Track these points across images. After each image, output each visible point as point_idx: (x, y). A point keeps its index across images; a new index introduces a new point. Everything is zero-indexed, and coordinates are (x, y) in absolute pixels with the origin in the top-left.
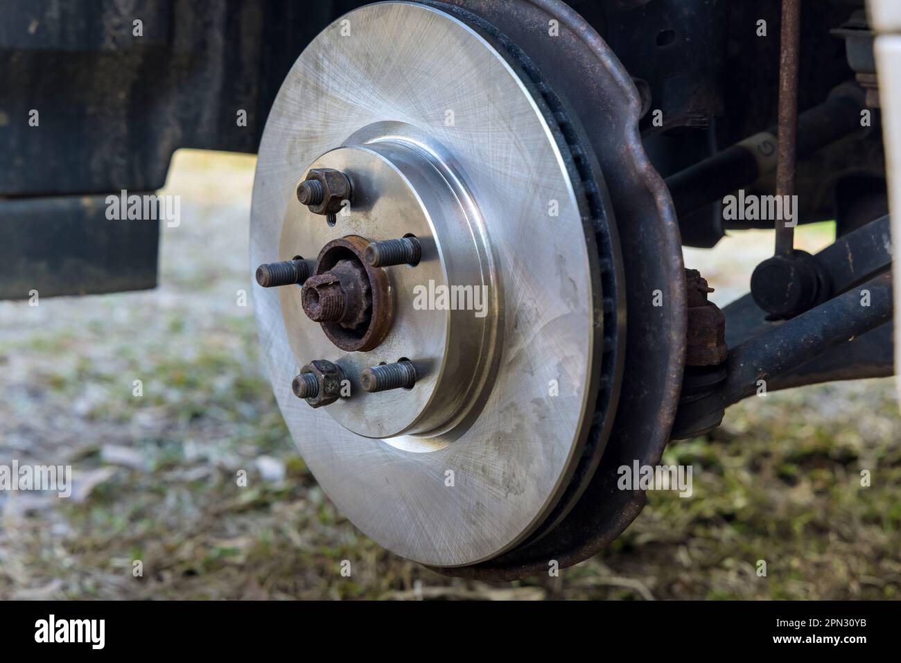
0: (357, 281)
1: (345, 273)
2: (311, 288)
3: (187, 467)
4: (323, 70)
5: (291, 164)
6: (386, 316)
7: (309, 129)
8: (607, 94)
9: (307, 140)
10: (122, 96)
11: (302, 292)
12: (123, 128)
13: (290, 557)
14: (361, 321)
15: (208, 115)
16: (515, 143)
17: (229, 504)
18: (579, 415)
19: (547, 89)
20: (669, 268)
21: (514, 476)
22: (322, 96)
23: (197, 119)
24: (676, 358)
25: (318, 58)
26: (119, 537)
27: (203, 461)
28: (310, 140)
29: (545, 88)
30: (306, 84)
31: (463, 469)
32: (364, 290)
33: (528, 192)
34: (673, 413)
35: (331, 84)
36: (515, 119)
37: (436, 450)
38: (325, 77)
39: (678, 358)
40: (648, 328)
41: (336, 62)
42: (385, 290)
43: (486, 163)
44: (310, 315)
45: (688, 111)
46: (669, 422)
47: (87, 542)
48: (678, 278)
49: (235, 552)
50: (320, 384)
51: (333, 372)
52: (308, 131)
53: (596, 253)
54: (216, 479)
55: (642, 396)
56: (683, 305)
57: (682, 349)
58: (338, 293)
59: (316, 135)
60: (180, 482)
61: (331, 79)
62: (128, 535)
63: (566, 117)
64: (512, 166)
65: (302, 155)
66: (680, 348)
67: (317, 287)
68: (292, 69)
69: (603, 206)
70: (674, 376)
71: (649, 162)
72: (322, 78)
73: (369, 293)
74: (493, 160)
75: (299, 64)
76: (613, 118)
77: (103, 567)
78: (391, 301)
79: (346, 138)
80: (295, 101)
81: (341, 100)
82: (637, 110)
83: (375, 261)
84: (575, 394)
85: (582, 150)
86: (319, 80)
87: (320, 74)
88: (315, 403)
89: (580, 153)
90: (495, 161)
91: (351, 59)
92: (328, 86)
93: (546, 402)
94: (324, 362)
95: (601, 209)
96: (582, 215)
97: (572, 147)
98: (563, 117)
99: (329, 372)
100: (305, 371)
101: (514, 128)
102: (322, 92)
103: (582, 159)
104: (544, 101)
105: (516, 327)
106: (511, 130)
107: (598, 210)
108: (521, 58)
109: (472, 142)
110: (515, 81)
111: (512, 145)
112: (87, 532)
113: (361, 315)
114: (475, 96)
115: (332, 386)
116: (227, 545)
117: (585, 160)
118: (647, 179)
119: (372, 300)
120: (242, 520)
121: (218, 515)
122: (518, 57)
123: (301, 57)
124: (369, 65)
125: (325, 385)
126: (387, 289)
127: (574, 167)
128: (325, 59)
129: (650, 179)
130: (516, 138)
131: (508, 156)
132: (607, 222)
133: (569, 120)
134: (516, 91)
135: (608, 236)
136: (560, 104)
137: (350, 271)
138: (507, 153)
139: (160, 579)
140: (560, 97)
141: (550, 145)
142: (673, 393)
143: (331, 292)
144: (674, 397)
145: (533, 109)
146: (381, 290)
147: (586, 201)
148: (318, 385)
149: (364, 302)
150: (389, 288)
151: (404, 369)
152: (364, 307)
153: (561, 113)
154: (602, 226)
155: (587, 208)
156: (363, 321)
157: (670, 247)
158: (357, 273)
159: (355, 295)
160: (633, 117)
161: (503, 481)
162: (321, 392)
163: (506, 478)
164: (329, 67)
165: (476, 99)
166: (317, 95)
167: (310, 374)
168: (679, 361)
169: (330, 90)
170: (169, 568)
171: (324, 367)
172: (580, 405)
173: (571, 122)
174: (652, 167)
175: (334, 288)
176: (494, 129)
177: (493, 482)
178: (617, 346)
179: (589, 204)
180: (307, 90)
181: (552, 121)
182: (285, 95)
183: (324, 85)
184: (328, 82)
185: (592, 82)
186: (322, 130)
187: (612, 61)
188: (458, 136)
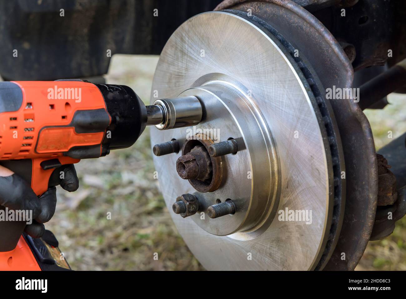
0: (204, 158)
1: (198, 154)
2: (181, 163)
3: (124, 186)
4: (185, 42)
5: (170, 87)
6: (220, 177)
7: (178, 71)
8: (335, 64)
9: (178, 77)
10: (85, 31)
11: (176, 163)
12: (87, 46)
13: (172, 240)
14: (207, 178)
15: (128, 38)
16: (287, 95)
17: (144, 209)
18: (321, 237)
19: (304, 65)
20: (368, 161)
21: (286, 261)
22: (185, 55)
23: (122, 40)
24: (372, 207)
25: (182, 35)
26: (91, 229)
27: (131, 183)
28: (179, 77)
29: (303, 65)
30: (176, 48)
31: (260, 252)
32: (208, 163)
33: (294, 121)
34: (369, 234)
35: (189, 49)
36: (287, 82)
37: (246, 240)
38: (187, 46)
39: (373, 207)
40: (356, 189)
41: (192, 39)
42: (219, 164)
43: (271, 103)
44: (181, 176)
45: (375, 57)
46: (368, 238)
47: (77, 232)
48: (373, 167)
49: (146, 237)
50: (187, 207)
51: (193, 201)
52: (178, 72)
53: (330, 156)
54: (137, 194)
55: (353, 222)
56: (375, 181)
57: (375, 203)
58: (195, 164)
59: (182, 74)
60: (119, 196)
61: (189, 47)
62: (97, 228)
63: (314, 81)
64: (285, 106)
65: (175, 83)
66: (374, 202)
67: (184, 163)
68: (169, 40)
69: (334, 130)
70: (371, 216)
71: (359, 107)
72: (185, 47)
73: (211, 165)
74: (275, 101)
75: (173, 38)
76: (338, 77)
77: (85, 246)
78: (222, 170)
79: (198, 78)
80: (171, 56)
81: (195, 59)
82: (352, 77)
83: (214, 154)
84: (319, 227)
85: (322, 99)
86: (183, 47)
87: (184, 44)
88: (184, 216)
89: (322, 101)
90: (276, 103)
91: (199, 39)
92: (188, 51)
93: (303, 228)
94: (188, 195)
95: (333, 132)
96: (323, 137)
97: (317, 98)
98: (312, 81)
99: (191, 201)
100: (179, 199)
101: (286, 87)
102: (185, 53)
103: (323, 104)
104: (302, 74)
105: (287, 187)
106: (285, 88)
107: (331, 132)
108: (289, 48)
109: (264, 91)
110: (286, 63)
111: (285, 96)
112: (77, 226)
113: (207, 175)
114: (266, 67)
115: (192, 208)
116: (142, 232)
117: (324, 105)
118: (357, 115)
119: (212, 168)
120: (150, 218)
121: (139, 215)
122: (288, 47)
123: (174, 34)
124: (210, 44)
125: (189, 208)
126: (220, 164)
127: (319, 110)
128: (186, 37)
129: (359, 115)
130: (287, 92)
131: (283, 101)
132: (336, 138)
133: (316, 84)
134: (288, 68)
135: (336, 146)
136: (310, 74)
137: (201, 153)
138: (282, 99)
139: (112, 253)
140: (311, 70)
141: (306, 99)
142: (370, 224)
143: (192, 165)
144: (371, 226)
145: (296, 79)
146: (217, 165)
147: (325, 129)
148: (186, 207)
149: (208, 169)
150: (221, 163)
151: (229, 205)
152: (209, 172)
153: (311, 79)
154: (333, 140)
155: (325, 133)
156: (208, 178)
157: (369, 151)
158: (204, 154)
159: (204, 165)
160: (350, 81)
161: (280, 262)
162: (187, 211)
163: (282, 261)
164: (188, 41)
165: (266, 69)
166: (182, 54)
167: (181, 201)
168: (374, 209)
169: (189, 53)
170: (116, 247)
171: (188, 198)
172: (322, 233)
173: (317, 84)
174: (360, 108)
175: (193, 162)
176: (275, 86)
177: (275, 261)
178: (341, 202)
179: (326, 130)
180: (177, 51)
181: (307, 85)
182: (166, 52)
183: (186, 50)
184: (188, 49)
185: (327, 57)
186: (185, 72)
187: (338, 49)
188: (257, 87)
